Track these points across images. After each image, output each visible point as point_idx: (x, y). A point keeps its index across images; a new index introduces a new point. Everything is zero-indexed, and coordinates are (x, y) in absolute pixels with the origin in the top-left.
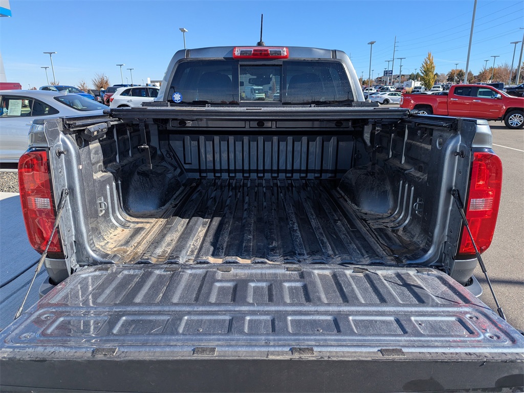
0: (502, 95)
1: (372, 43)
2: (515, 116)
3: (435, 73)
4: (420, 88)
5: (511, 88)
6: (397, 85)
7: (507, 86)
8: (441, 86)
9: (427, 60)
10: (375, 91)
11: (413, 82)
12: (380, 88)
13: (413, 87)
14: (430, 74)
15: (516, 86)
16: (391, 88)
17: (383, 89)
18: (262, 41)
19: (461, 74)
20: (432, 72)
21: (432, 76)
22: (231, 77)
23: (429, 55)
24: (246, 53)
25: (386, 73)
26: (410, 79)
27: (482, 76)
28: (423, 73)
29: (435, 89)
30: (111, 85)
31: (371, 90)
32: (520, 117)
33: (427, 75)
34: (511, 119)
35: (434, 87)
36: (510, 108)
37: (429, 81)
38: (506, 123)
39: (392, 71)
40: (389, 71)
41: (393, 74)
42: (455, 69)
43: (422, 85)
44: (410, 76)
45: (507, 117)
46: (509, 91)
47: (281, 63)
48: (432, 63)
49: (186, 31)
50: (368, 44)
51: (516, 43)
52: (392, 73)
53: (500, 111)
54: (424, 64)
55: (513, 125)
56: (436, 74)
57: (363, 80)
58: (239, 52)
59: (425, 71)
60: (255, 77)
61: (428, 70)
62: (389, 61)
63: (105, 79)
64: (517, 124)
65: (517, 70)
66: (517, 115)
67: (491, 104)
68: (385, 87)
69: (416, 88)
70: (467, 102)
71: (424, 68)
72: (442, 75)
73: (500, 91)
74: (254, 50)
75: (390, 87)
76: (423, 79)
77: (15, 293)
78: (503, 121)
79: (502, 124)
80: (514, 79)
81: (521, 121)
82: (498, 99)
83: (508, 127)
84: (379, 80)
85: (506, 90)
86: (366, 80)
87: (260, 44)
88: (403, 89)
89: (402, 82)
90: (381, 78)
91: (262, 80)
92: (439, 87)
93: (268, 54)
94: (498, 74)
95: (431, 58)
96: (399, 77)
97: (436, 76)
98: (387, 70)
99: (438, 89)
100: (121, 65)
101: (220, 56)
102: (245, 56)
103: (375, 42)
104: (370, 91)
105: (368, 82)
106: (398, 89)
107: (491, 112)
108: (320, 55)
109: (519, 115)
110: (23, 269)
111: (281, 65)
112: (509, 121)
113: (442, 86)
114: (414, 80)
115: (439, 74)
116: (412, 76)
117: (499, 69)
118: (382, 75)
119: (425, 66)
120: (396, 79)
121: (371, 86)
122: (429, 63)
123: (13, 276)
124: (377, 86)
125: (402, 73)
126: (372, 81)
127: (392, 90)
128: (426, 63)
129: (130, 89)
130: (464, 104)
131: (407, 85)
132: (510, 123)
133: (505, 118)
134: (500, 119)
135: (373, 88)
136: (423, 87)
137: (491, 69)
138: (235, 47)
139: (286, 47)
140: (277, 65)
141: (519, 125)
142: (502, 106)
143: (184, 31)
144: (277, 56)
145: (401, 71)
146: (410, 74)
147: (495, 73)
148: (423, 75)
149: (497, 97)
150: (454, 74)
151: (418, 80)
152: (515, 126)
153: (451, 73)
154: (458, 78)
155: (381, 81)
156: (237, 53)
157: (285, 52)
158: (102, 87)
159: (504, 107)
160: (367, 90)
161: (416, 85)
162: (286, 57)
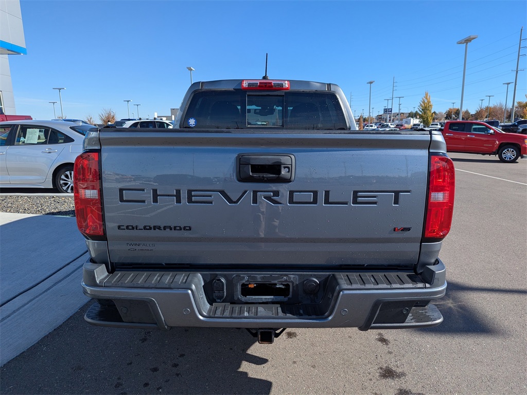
0: (495, 131)
1: (371, 83)
2: (508, 150)
3: (432, 111)
4: (419, 125)
5: (506, 126)
6: (397, 122)
7: (502, 124)
8: (438, 124)
9: (424, 99)
10: (376, 127)
11: (412, 119)
12: (380, 125)
13: (412, 124)
14: (428, 112)
15: (510, 124)
16: (391, 124)
17: (383, 126)
18: (267, 75)
19: (457, 113)
20: (430, 111)
21: (430, 114)
22: (239, 107)
23: (427, 94)
24: (253, 85)
25: (386, 111)
26: (409, 116)
27: (479, 115)
28: (421, 111)
29: (433, 126)
30: (119, 119)
31: (372, 126)
32: (513, 151)
33: (425, 113)
34: (504, 153)
35: (432, 125)
36: (502, 143)
37: (427, 119)
38: (500, 157)
39: (391, 109)
40: (389, 109)
41: (393, 112)
42: (452, 107)
43: (421, 122)
44: (409, 114)
45: (500, 151)
46: (504, 128)
47: (284, 94)
48: (429, 102)
49: (193, 69)
50: (368, 83)
51: (508, 84)
52: (391, 111)
53: (493, 146)
54: (421, 103)
55: (506, 159)
56: (435, 113)
57: (364, 117)
58: (247, 84)
59: (423, 110)
60: (260, 108)
61: (426, 108)
62: (388, 100)
63: (112, 114)
64: (510, 158)
65: (512, 109)
66: (510, 149)
67: (486, 139)
68: (385, 124)
69: (414, 125)
70: (463, 137)
71: (422, 106)
72: (440, 113)
73: (493, 127)
74: (260, 83)
75: (389, 124)
76: (421, 117)
77: (37, 297)
78: (497, 156)
79: (496, 158)
80: (509, 117)
81: (514, 155)
82: (491, 134)
83: (502, 161)
84: (379, 118)
85: (501, 128)
86: (367, 117)
87: (265, 78)
88: (402, 125)
89: (402, 120)
90: (381, 116)
91: (266, 111)
92: (437, 125)
93: (272, 86)
94: (494, 112)
95: (428, 97)
96: (398, 115)
97: (433, 114)
98: (386, 108)
99: (436, 126)
100: (128, 101)
101: (231, 88)
102: (252, 88)
103: (374, 82)
104: (370, 128)
105: (368, 119)
106: (397, 125)
107: (486, 147)
108: (316, 87)
109: (512, 150)
110: (43, 278)
111: (283, 96)
112: (503, 155)
113: (440, 123)
114: (413, 117)
115: (437, 112)
116: (411, 115)
117: (495, 108)
118: (382, 113)
119: (423, 104)
120: (396, 117)
121: (371, 123)
122: (426, 102)
123: (34, 283)
124: (377, 123)
125: (401, 111)
126: (372, 119)
127: (392, 126)
128: (424, 102)
129: (138, 122)
130: (460, 139)
131: (407, 123)
132: (503, 157)
133: (499, 151)
134: (494, 154)
135: (373, 125)
136: (422, 124)
137: (487, 108)
138: (243, 80)
139: (288, 81)
140: (280, 96)
141: (512, 159)
142: (496, 141)
143: (191, 70)
144: (280, 87)
145: (400, 109)
146: (409, 112)
147: (491, 112)
148: (421, 113)
149: (490, 132)
150: (452, 112)
151: (417, 118)
152: (508, 160)
153: (449, 112)
154: (456, 116)
155: (381, 118)
156: (245, 84)
157: (286, 85)
158: (109, 121)
159: (497, 142)
160: (367, 126)
161: (415, 123)
162: (287, 89)
